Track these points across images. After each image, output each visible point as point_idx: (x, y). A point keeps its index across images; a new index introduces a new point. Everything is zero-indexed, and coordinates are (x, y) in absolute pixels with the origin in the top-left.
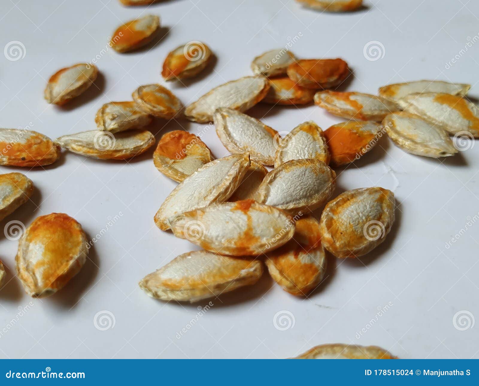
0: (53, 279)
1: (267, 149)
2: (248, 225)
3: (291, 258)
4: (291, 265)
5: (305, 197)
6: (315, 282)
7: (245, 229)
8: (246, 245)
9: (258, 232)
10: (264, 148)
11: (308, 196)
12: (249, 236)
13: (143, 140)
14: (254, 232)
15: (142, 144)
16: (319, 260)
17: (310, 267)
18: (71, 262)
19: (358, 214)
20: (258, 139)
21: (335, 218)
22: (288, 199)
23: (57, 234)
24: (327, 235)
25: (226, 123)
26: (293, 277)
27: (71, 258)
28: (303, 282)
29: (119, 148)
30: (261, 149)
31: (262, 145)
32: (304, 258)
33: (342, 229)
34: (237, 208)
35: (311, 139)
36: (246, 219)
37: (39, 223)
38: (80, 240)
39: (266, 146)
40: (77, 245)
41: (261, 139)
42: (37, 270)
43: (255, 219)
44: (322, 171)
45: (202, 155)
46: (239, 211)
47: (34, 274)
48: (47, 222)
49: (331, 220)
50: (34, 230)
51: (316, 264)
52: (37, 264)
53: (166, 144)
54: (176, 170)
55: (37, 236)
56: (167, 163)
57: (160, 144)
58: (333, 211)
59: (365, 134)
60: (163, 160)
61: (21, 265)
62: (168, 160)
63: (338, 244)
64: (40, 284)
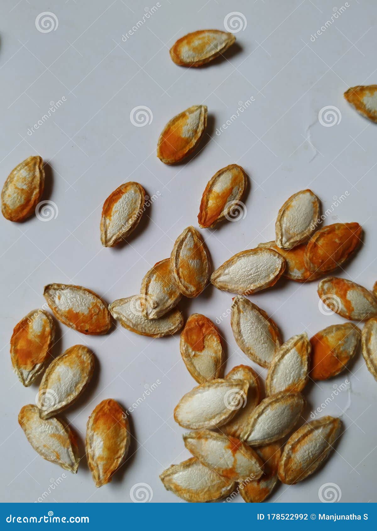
1: (265, 354)
2: (233, 466)
3: (255, 484)
4: (253, 488)
5: (278, 434)
7: (230, 466)
9: (239, 471)
10: (263, 353)
11: (280, 433)
12: (232, 471)
13: (174, 324)
14: (236, 469)
15: (173, 328)
16: (272, 485)
17: (264, 489)
18: (120, 460)
19: (309, 454)
20: (261, 344)
21: (292, 456)
24: (282, 471)
25: (240, 318)
26: (252, 496)
27: (120, 457)
29: (156, 332)
30: (261, 353)
31: (262, 350)
32: (263, 485)
33: (294, 467)
34: (229, 447)
35: (300, 362)
36: (233, 459)
37: (100, 414)
38: (125, 434)
39: (265, 351)
40: (124, 439)
41: (264, 343)
42: (99, 462)
43: (238, 462)
44: (297, 405)
45: (216, 352)
46: (230, 452)
47: (97, 466)
48: (104, 414)
49: (289, 458)
50: (96, 420)
51: (270, 487)
52: (99, 458)
53: (191, 330)
54: (195, 367)
55: (99, 428)
56: (189, 355)
57: (187, 328)
58: (293, 448)
59: (343, 356)
60: (187, 350)
61: (89, 451)
62: (190, 350)
63: (287, 479)
64: (101, 476)
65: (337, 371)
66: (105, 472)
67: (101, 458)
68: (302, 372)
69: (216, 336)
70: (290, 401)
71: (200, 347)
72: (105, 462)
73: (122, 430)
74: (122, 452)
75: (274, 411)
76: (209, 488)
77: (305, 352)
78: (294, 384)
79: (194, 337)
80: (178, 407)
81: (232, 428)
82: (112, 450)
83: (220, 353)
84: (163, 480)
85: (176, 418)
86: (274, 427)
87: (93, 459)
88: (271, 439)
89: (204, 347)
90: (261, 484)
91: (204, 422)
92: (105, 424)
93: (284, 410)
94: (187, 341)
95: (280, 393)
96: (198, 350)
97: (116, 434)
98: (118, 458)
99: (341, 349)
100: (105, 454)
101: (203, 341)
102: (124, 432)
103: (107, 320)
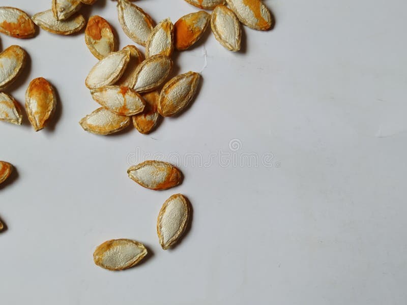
0: (43, 122)
1: (144, 36)
2: (125, 104)
3: (143, 117)
4: (142, 121)
5: (154, 82)
6: (152, 128)
7: (123, 105)
8: (123, 112)
9: (128, 107)
10: (142, 36)
11: (155, 82)
12: (124, 108)
13: (79, 23)
14: (127, 106)
15: (78, 26)
16: (155, 118)
17: (151, 122)
18: (50, 113)
19: (177, 94)
20: (139, 29)
21: (166, 96)
22: (146, 85)
23: (41, 95)
24: (159, 107)
25: (123, 14)
26: (142, 127)
27: (49, 111)
28: (146, 129)
29: (66, 30)
30: (140, 36)
31: (141, 34)
32: (148, 118)
33: (167, 103)
34: (121, 92)
35: (165, 36)
36: (123, 99)
37: (33, 86)
38: (52, 97)
39: (143, 34)
40: (51, 100)
41: (141, 29)
42: (35, 116)
43: (127, 100)
44: (166, 63)
45: (109, 39)
46: (121, 95)
47: (35, 118)
48: (36, 85)
49: (163, 98)
50: (31, 90)
51: (154, 120)
52: (35, 113)
53: (91, 26)
54: (96, 50)
55: (33, 95)
56: (91, 43)
57: (88, 25)
58: (166, 91)
59: (196, 30)
60: (89, 40)
61: (28, 111)
62: (92, 40)
63: (164, 112)
64: (38, 124)
65: (193, 41)
66: (40, 121)
67: (37, 113)
68: (168, 42)
69: (108, 28)
70: (160, 60)
71: (98, 37)
72: (39, 115)
73: (50, 95)
74: (51, 108)
75: (149, 67)
76: (111, 123)
77: (169, 29)
78: (163, 52)
79: (94, 31)
80: (88, 77)
81: (125, 84)
82: (44, 107)
83: (112, 39)
84: (81, 124)
85: (86, 84)
86: (150, 77)
87: (31, 114)
88: (150, 87)
89: (101, 37)
90: (147, 117)
91: (105, 81)
92: (37, 91)
93: (156, 66)
94: (89, 34)
95: (153, 56)
96: (97, 39)
97: (46, 97)
98: (48, 112)
99: (195, 26)
100: (39, 110)
101: (100, 33)
102: (51, 96)
103: (32, 26)
